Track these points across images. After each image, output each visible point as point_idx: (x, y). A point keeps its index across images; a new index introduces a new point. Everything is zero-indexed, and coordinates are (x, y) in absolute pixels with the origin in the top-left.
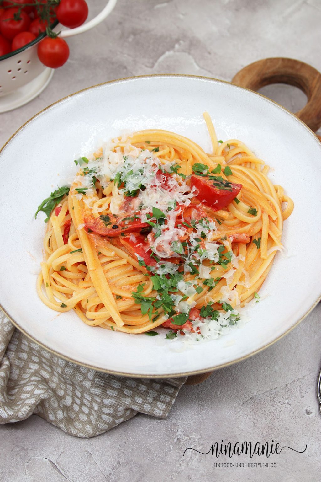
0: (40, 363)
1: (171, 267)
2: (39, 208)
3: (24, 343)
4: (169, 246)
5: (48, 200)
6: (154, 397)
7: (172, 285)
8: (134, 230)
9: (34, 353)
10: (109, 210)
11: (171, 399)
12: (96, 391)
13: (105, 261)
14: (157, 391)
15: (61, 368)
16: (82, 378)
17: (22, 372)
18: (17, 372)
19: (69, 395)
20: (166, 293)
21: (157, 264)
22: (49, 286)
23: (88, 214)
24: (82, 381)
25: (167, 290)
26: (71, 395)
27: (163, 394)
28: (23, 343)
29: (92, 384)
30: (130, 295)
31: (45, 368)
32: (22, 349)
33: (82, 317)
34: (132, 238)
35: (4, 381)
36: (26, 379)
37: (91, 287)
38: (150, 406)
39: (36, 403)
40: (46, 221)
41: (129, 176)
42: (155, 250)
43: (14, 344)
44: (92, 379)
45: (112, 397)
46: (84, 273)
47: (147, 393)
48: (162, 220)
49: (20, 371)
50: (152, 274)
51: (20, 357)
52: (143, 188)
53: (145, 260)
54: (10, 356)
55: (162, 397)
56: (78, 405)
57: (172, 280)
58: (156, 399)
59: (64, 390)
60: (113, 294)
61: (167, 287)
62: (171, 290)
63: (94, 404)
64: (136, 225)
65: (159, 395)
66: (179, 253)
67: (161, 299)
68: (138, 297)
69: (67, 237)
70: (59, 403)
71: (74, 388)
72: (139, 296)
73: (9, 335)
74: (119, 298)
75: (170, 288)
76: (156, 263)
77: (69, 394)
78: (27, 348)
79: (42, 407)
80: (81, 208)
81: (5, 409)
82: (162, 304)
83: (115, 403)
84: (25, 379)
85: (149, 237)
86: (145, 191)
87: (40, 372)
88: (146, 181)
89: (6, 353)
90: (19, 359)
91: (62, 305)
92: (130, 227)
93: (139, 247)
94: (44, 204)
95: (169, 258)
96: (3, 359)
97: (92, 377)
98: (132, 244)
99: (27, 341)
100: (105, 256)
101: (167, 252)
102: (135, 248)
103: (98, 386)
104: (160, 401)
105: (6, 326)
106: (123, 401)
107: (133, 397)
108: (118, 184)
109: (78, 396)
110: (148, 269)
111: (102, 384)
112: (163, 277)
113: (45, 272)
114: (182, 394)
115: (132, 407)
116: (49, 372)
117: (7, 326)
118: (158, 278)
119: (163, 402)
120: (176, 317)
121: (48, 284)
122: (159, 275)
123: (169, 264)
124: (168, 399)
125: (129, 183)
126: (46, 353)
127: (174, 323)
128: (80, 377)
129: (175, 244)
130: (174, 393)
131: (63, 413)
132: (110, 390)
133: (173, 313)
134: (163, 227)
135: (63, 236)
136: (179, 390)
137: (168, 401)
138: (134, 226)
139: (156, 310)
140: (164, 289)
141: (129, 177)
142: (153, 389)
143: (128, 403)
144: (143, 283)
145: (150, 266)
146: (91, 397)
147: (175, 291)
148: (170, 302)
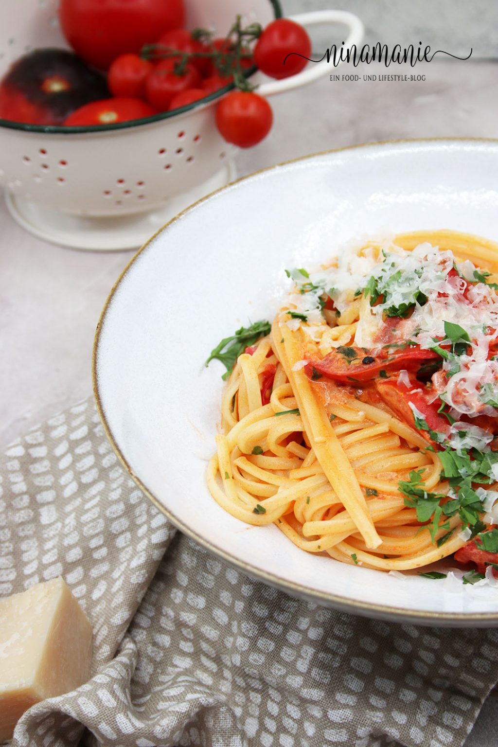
0: (196, 655)
1: (477, 437)
2: (212, 353)
3: (167, 614)
4: (477, 392)
5: (231, 339)
6: (430, 717)
7: (480, 471)
8: (406, 364)
9: (186, 635)
10: (354, 343)
11: (465, 722)
12: (313, 694)
13: (345, 432)
14: (436, 704)
15: (242, 654)
16: (283, 671)
17: (159, 670)
18: (150, 669)
19: (252, 716)
20: (468, 485)
21: (452, 427)
22: (231, 478)
23: (312, 350)
24: (284, 676)
25: (470, 479)
26: (257, 714)
27: (448, 711)
28: (164, 613)
29: (305, 681)
30: (394, 488)
31: (205, 664)
32: (161, 627)
33: (294, 536)
34: (404, 377)
35: (127, 670)
36: (167, 682)
37: (315, 475)
38: (422, 733)
39: (190, 712)
40: (224, 378)
41: (393, 282)
42: (448, 399)
43: (146, 616)
44: (305, 671)
45: (346, 706)
46: (300, 459)
47: (416, 705)
48: (462, 346)
49: (154, 668)
50: (439, 448)
51: (156, 640)
52: (422, 299)
53: (427, 419)
54: (138, 637)
55: (447, 718)
56: (271, 733)
57: (480, 462)
58: (435, 720)
59: (243, 707)
60: (361, 486)
61: (470, 474)
62: (478, 481)
63: (307, 725)
64: (411, 355)
65: (440, 712)
66: (495, 406)
67: (457, 498)
68: (411, 490)
69: (267, 392)
70: (234, 720)
71: (266, 696)
72: (413, 488)
73: (139, 592)
74: (372, 493)
75: (475, 477)
76: (448, 426)
77: (253, 713)
78: (171, 625)
79: (199, 730)
80: (298, 340)
81: (128, 716)
82: (458, 507)
83: (351, 718)
84: (163, 683)
85: (436, 377)
86: (426, 307)
87: (195, 673)
88: (430, 286)
89: (129, 631)
90: (155, 644)
91: (256, 507)
92: (399, 357)
93: (416, 394)
94: (222, 346)
95: (476, 416)
96: (123, 640)
97: (307, 666)
98: (402, 388)
99: (172, 609)
100: (345, 422)
101: (473, 404)
102: (407, 395)
103: (318, 685)
104: (443, 726)
105: (134, 573)
106: (367, 716)
107: (387, 711)
108: (372, 298)
109: (272, 714)
110: (434, 437)
111: (326, 681)
112: (463, 454)
113: (223, 454)
114: (483, 728)
115: (387, 729)
116: (212, 673)
117: (137, 573)
118: (453, 456)
119: (447, 727)
120: (487, 535)
121: (229, 474)
122: (454, 450)
123: (473, 430)
124: (459, 722)
125: (393, 294)
126: (210, 630)
127: (482, 547)
128: (279, 670)
129: (487, 389)
130: (472, 710)
131: (242, 743)
132: (341, 693)
133: (479, 527)
134: (464, 358)
135: (262, 392)
136: (481, 706)
137: (458, 727)
138: (407, 355)
139: (444, 521)
140: (463, 477)
141: (393, 284)
142: (429, 698)
143: (379, 720)
144: (420, 468)
145: (437, 431)
146: (301, 710)
147: (486, 482)
148: (474, 503)
